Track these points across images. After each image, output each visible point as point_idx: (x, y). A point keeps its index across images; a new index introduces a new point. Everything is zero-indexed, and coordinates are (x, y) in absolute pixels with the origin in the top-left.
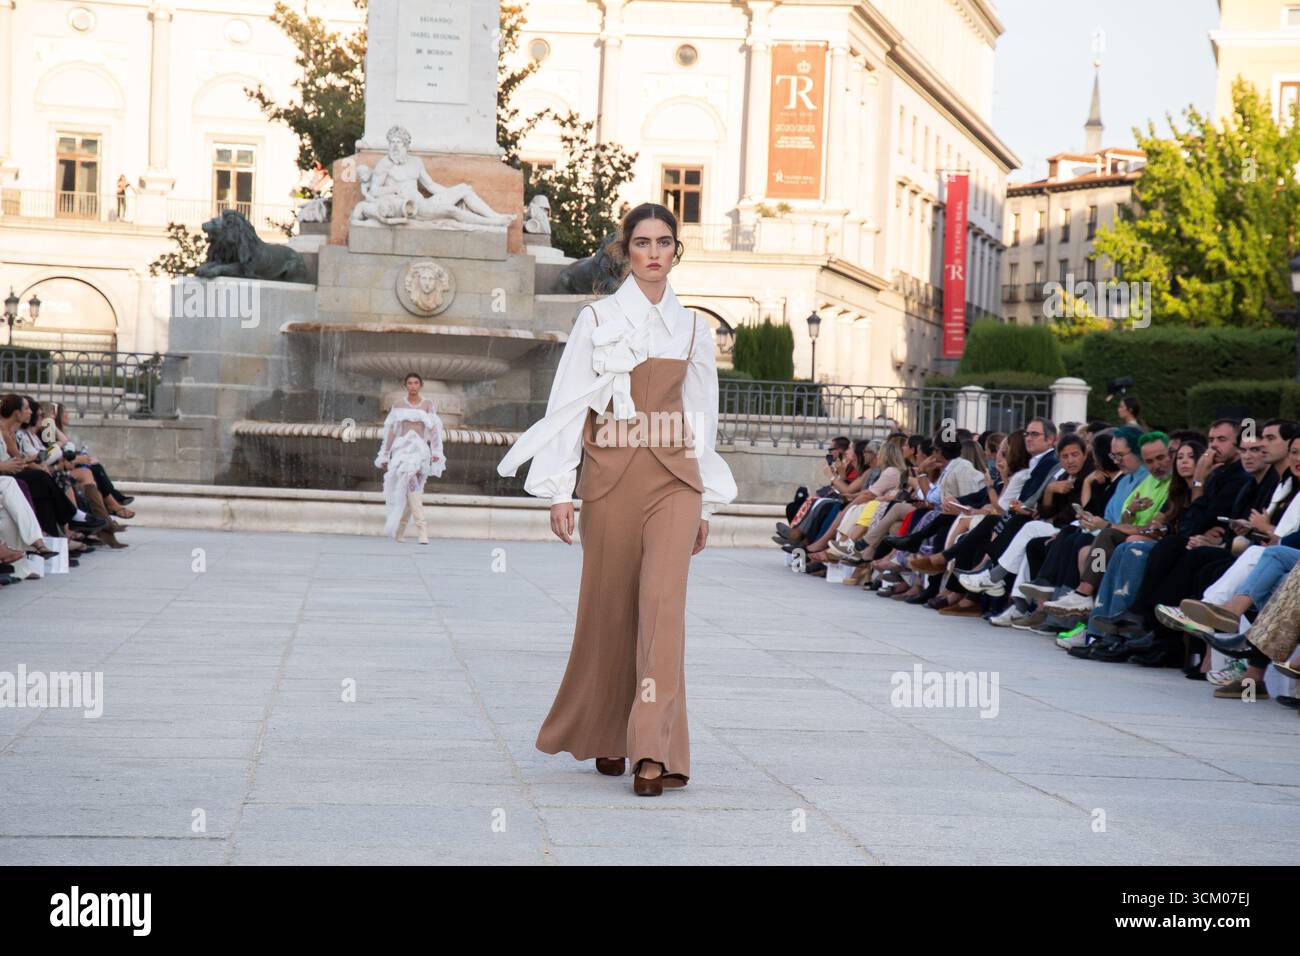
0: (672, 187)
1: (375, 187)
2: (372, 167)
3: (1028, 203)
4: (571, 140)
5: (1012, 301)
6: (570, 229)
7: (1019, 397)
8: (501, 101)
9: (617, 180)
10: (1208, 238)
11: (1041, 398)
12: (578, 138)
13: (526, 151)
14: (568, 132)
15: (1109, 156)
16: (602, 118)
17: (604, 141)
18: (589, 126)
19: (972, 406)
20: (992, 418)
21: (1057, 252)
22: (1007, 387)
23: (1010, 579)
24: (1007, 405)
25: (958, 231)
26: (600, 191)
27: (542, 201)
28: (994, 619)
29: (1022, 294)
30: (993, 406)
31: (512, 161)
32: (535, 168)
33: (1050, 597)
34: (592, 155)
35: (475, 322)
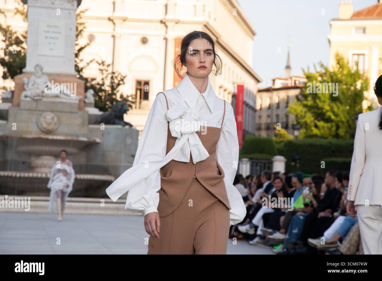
0: (139, 87)
1: (30, 86)
2: (29, 78)
3: (265, 95)
4: (102, 70)
5: (259, 129)
6: (102, 102)
7: (261, 163)
8: (77, 55)
9: (119, 84)
10: (327, 108)
11: (269, 163)
12: (105, 70)
13: (86, 74)
14: (101, 67)
15: (294, 79)
16: (114, 63)
17: (115, 71)
18: (109, 65)
19: (244, 166)
20: (252, 170)
21: (275, 112)
22: (257, 159)
23: (256, 228)
24: (257, 165)
25: (240, 104)
26: (113, 88)
27: (91, 92)
28: (251, 242)
29: (263, 127)
30: (252, 166)
31: (81, 77)
32: (89, 80)
33: (271, 234)
34: (110, 76)
35: (66, 135)
